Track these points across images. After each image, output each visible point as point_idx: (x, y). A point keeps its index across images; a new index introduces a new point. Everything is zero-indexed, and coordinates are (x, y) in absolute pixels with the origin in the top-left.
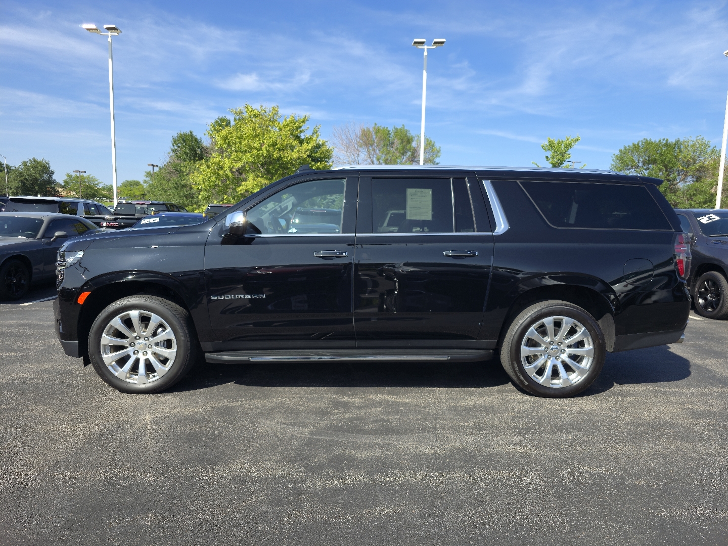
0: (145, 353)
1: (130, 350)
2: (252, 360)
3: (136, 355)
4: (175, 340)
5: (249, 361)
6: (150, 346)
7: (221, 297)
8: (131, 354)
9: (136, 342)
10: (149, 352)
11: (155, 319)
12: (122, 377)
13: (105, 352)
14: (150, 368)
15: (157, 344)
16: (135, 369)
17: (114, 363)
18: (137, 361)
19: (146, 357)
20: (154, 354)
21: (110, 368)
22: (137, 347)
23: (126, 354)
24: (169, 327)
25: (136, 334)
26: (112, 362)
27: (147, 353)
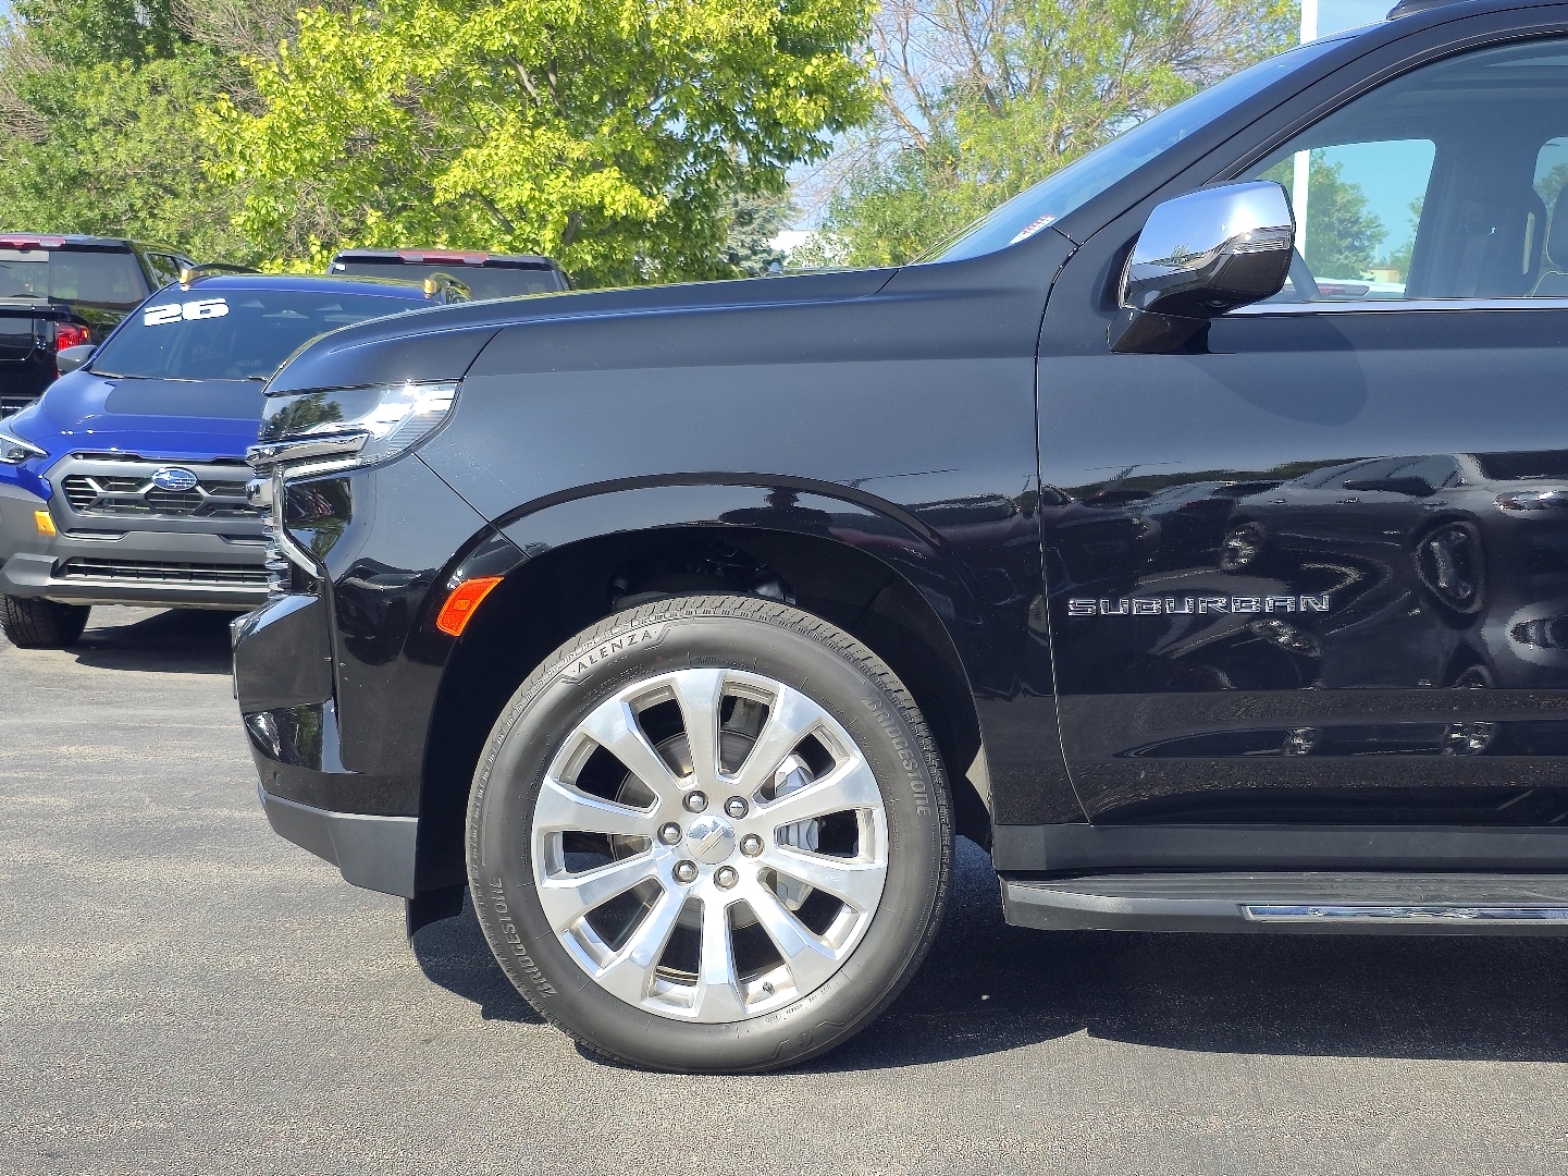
0: (724, 877)
1: (653, 863)
2: (1252, 917)
3: (687, 886)
4: (879, 815)
5: (1241, 920)
6: (750, 842)
7: (1115, 605)
8: (664, 877)
9: (692, 822)
10: (748, 869)
11: (789, 713)
12: (628, 993)
13: (550, 868)
14: (752, 950)
15: (783, 836)
16: (682, 952)
17: (582, 920)
18: (692, 914)
19: (732, 895)
21: (567, 941)
22: (690, 847)
23: (639, 878)
24: (858, 751)
25: (687, 784)
26: (576, 917)
27: (735, 873)
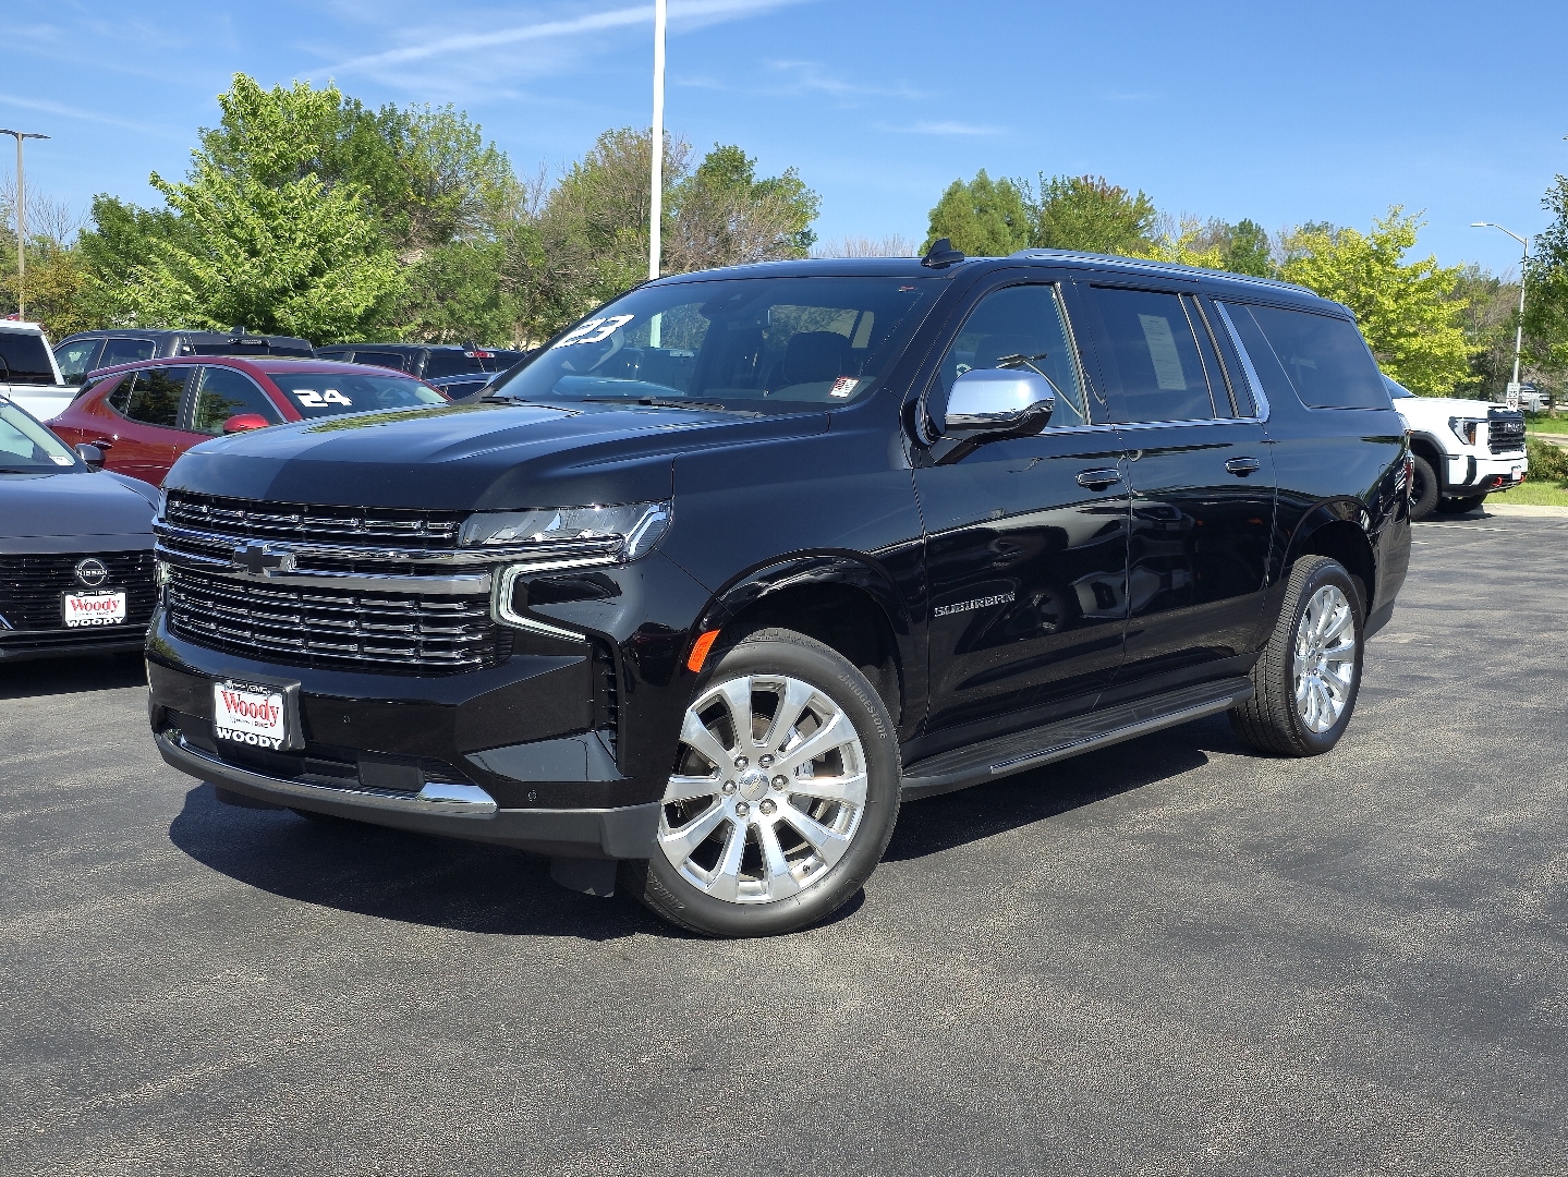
0: (768, 806)
1: (724, 808)
2: (995, 771)
3: (746, 818)
5: (988, 775)
6: (779, 782)
8: (731, 815)
9: (741, 777)
10: (781, 799)
11: (796, 693)
15: (799, 772)
17: (690, 861)
18: (753, 837)
19: (775, 817)
20: (794, 800)
21: (683, 874)
22: (742, 794)
23: (720, 820)
24: (839, 709)
25: (736, 754)
26: (686, 859)
27: (773, 803)
